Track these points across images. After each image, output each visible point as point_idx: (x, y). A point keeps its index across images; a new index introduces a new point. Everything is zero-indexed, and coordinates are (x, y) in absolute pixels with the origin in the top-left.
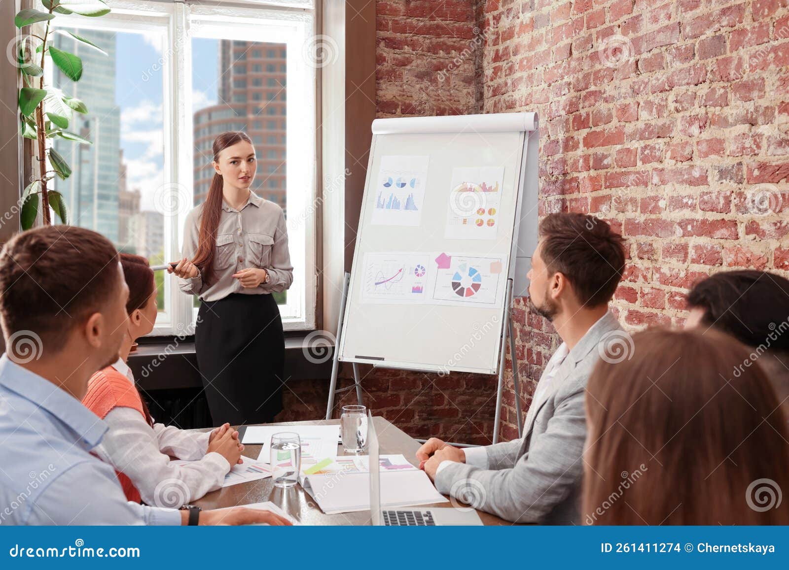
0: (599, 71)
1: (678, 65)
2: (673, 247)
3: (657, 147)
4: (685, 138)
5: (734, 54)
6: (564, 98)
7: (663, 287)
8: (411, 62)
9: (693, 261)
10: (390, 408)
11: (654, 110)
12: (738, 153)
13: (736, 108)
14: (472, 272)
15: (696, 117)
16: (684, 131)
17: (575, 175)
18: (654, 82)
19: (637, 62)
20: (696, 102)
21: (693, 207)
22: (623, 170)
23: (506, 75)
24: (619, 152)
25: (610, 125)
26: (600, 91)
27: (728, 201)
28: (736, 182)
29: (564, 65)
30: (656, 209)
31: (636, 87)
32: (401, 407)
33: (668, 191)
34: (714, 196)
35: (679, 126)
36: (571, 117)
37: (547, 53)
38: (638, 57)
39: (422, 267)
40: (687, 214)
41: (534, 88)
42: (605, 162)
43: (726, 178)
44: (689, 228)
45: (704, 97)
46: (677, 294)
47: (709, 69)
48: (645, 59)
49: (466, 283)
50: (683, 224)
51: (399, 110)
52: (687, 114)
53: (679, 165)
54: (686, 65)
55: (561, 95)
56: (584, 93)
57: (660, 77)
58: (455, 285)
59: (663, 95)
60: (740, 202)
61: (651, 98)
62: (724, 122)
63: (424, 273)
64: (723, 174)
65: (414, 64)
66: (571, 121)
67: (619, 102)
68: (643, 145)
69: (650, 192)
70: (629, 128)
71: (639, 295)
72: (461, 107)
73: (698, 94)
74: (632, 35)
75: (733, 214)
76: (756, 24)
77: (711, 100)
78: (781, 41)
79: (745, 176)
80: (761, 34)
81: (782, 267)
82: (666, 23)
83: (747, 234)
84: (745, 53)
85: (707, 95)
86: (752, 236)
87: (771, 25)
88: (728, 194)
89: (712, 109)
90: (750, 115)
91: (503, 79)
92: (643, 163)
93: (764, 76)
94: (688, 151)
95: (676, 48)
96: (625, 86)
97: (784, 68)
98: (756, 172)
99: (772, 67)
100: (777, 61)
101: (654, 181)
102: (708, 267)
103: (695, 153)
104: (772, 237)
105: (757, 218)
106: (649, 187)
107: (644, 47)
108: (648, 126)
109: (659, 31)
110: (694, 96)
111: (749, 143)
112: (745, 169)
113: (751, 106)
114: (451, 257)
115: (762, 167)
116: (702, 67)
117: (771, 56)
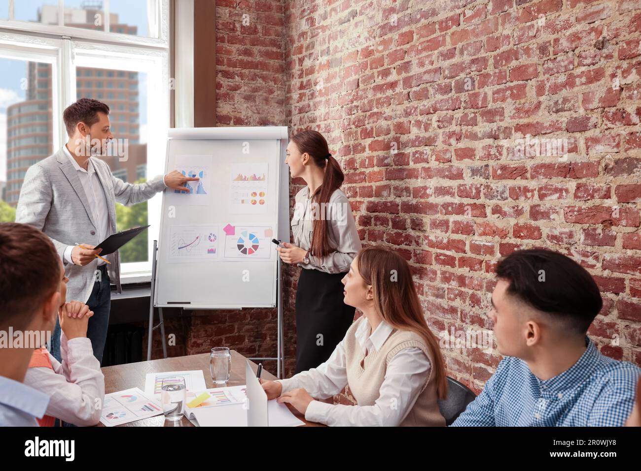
0: (380, 98)
1: (439, 97)
2: (438, 222)
3: (425, 152)
4: (445, 147)
5: (481, 90)
6: (354, 116)
7: (431, 249)
8: (240, 88)
9: (453, 232)
10: (228, 335)
11: (422, 126)
12: (485, 158)
13: (483, 127)
15: (454, 133)
16: (444, 142)
17: (363, 170)
18: (422, 107)
19: (409, 93)
20: (454, 122)
21: (452, 195)
22: (400, 167)
23: (309, 99)
24: (396, 155)
25: (389, 136)
26: (381, 113)
27: (478, 192)
28: (484, 178)
29: (353, 93)
30: (425, 195)
31: (409, 110)
32: (236, 334)
33: (433, 183)
34: (468, 188)
35: (441, 138)
36: (359, 130)
37: (340, 85)
38: (409, 90)
40: (448, 199)
41: (331, 109)
42: (386, 161)
43: (477, 175)
44: (450, 209)
45: (460, 119)
46: (441, 254)
47: (462, 99)
48: (414, 92)
50: (446, 206)
51: (232, 122)
52: (447, 130)
53: (442, 165)
54: (445, 97)
55: (351, 114)
56: (368, 114)
57: (426, 104)
59: (429, 116)
60: (488, 191)
61: (420, 118)
62: (474, 137)
64: (475, 172)
65: (242, 89)
66: (359, 132)
67: (396, 120)
68: (414, 151)
69: (420, 183)
70: (403, 138)
71: (412, 255)
72: (276, 121)
73: (455, 116)
74: (404, 75)
75: (482, 200)
76: (497, 71)
77: (464, 121)
78: (515, 83)
79: (491, 174)
80: (501, 78)
81: (519, 237)
82: (430, 67)
83: (493, 214)
84: (489, 90)
85: (461, 117)
86: (497, 216)
87: (508, 72)
88: (479, 186)
89: (466, 127)
90: (493, 133)
91: (306, 102)
92: (414, 163)
93: (503, 106)
94: (448, 156)
95: (438, 85)
96: (400, 109)
97: (518, 101)
98: (499, 172)
99: (509, 100)
100: (513, 96)
101: (422, 175)
102: (465, 236)
103: (454, 157)
104: (512, 216)
105: (501, 203)
106: (419, 180)
107: (414, 83)
108: (418, 138)
109: (425, 73)
110: (452, 118)
111: (493, 151)
112: (490, 169)
113: (494, 126)
114: (234, 227)
115: (503, 168)
116: (457, 98)
117: (508, 93)
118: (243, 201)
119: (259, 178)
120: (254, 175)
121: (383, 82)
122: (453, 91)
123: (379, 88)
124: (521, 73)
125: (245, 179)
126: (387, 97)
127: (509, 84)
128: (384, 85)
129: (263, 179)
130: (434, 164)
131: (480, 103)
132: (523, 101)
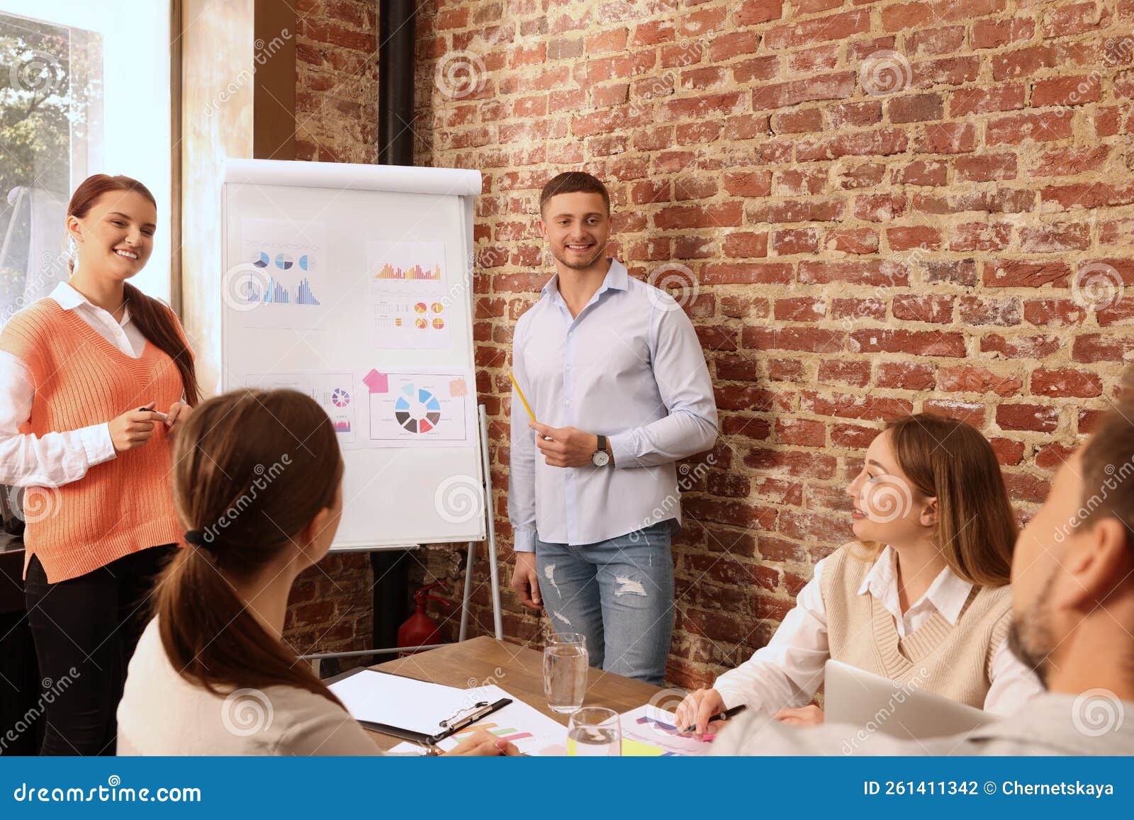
0: (690, 126)
1: (848, 128)
2: (841, 365)
3: (810, 233)
4: (864, 224)
5: (959, 120)
6: (614, 158)
7: (820, 418)
8: (332, 87)
9: (881, 384)
11: (804, 183)
12: (966, 246)
13: (958, 188)
14: (424, 395)
15: (886, 198)
16: (862, 215)
17: (637, 264)
18: (802, 147)
19: (769, 118)
20: (887, 178)
21: (880, 314)
22: (741, 261)
23: (484, 120)
24: (730, 237)
25: (712, 200)
26: (691, 153)
27: (946, 309)
28: (962, 284)
29: (614, 113)
30: (808, 314)
31: (768, 151)
32: (316, 599)
33: (827, 293)
34: (920, 302)
35: (852, 207)
36: (630, 186)
37: (577, 97)
38: (771, 112)
39: (343, 393)
40: (868, 322)
41: (549, 142)
42: (704, 249)
43: (943, 278)
44: (874, 341)
45: (902, 172)
46: (847, 427)
47: (911, 135)
48: (783, 116)
49: (418, 412)
50: (862, 336)
51: (316, 155)
52: (869, 192)
53: (852, 259)
54: (865, 129)
55: (608, 154)
56: (654, 155)
57: (816, 140)
58: (402, 417)
59: (822, 164)
60: (971, 309)
61: (795, 166)
62: (939, 207)
63: (348, 401)
64: (937, 273)
65: (336, 89)
66: (628, 190)
67: (732, 170)
68: (781, 230)
69: (793, 291)
70: (752, 205)
71: (772, 429)
73: (889, 167)
74: (754, 82)
75: (956, 324)
76: (1000, 85)
77: (914, 174)
78: (1044, 109)
79: (980, 277)
80: (1010, 98)
81: (1045, 393)
82: (827, 70)
83: (984, 350)
84: (979, 121)
85: (907, 169)
86: (992, 354)
87: (1027, 89)
88: (947, 298)
89: (917, 189)
90: (989, 199)
91: (478, 125)
92: (780, 254)
93: (1013, 150)
94: (870, 241)
95: (848, 106)
96: (745, 148)
97: (1050, 144)
98: (1001, 273)
99: (1029, 141)
100: (1038, 134)
101: (803, 277)
102: (911, 392)
103: (884, 244)
104: (1026, 353)
105: (1002, 331)
106: (792, 286)
107: (784, 98)
108: (791, 205)
109: (813, 80)
110: (881, 170)
111: (985, 235)
112: (980, 268)
113: (991, 188)
114: (386, 375)
115: (1010, 266)
116: (897, 134)
117: (1026, 128)
118: (398, 322)
119: (429, 273)
120: (418, 267)
121: (696, 94)
122: (886, 119)
123: (690, 105)
124: (1057, 89)
125: (399, 275)
126: (707, 124)
127: (1028, 111)
128: (698, 100)
130: (831, 255)
131: (956, 144)
132: (1062, 143)
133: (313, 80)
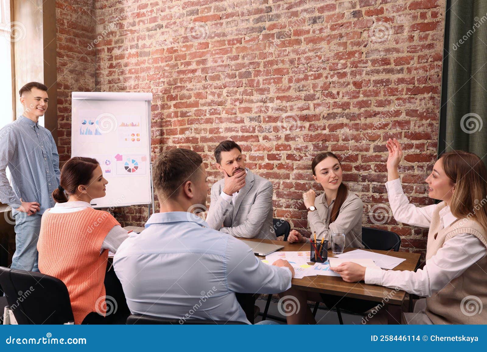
0: (183, 78)
1: (228, 80)
3: (218, 109)
4: (232, 106)
5: (256, 78)
6: (161, 88)
11: (216, 95)
12: (258, 112)
13: (256, 96)
15: (238, 99)
16: (232, 104)
17: (169, 119)
18: (215, 85)
19: (206, 76)
20: (238, 94)
21: (237, 131)
22: (199, 117)
23: (118, 75)
24: (196, 110)
25: (190, 100)
26: (184, 86)
27: (254, 129)
28: (258, 122)
29: (160, 74)
30: (218, 132)
31: (206, 86)
33: (223, 126)
34: (247, 127)
35: (229, 102)
36: (166, 96)
37: (149, 68)
38: (206, 75)
40: (234, 134)
41: (140, 82)
42: (188, 114)
43: (253, 121)
47: (244, 82)
48: (210, 76)
50: (233, 137)
52: (233, 98)
53: (230, 116)
54: (232, 80)
55: (159, 86)
56: (173, 87)
57: (219, 83)
59: (221, 90)
60: (260, 129)
61: (214, 90)
62: (252, 102)
64: (251, 119)
65: (68, 65)
66: (166, 97)
67: (196, 91)
68: (210, 108)
69: (214, 126)
70: (202, 101)
71: (209, 165)
73: (238, 91)
74: (201, 66)
75: (257, 133)
76: (265, 69)
77: (245, 93)
78: (276, 76)
79: (262, 120)
80: (268, 73)
81: (278, 150)
82: (221, 63)
83: (263, 140)
84: (261, 79)
85: (243, 91)
86: (266, 141)
87: (272, 70)
88: (254, 126)
89: (246, 97)
90: (263, 100)
91: (116, 77)
92: (210, 115)
93: (270, 87)
94: (234, 111)
95: (227, 74)
96: (199, 85)
97: (278, 85)
98: (267, 119)
99: (273, 84)
100: (275, 82)
101: (216, 122)
102: (246, 152)
103: (238, 112)
104: (274, 140)
105: (267, 134)
106: (214, 124)
107: (210, 71)
108: (212, 101)
109: (218, 66)
110: (237, 91)
111: (263, 109)
112: (262, 118)
113: (264, 97)
115: (269, 117)
116: (240, 82)
117: (272, 81)
118: (126, 139)
121: (185, 69)
122: (237, 78)
123: (183, 72)
124: (279, 71)
125: (127, 125)
126: (189, 78)
127: (272, 76)
128: (186, 71)
129: (138, 125)
130: (224, 115)
131: (255, 85)
132: (281, 85)
133: (61, 63)
